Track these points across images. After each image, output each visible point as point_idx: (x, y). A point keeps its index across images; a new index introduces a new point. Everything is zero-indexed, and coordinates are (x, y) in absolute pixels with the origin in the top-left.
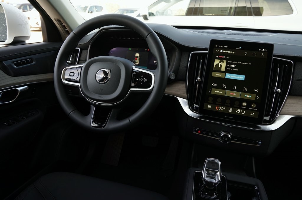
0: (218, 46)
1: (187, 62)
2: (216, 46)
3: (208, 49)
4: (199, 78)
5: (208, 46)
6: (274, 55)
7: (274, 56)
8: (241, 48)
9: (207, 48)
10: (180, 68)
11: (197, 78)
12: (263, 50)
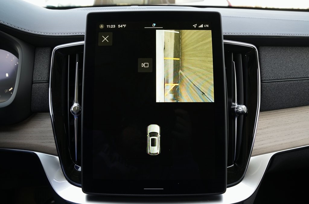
0: (105, 27)
1: (46, 71)
2: (102, 26)
3: (84, 36)
4: (75, 105)
5: (82, 30)
6: (224, 36)
7: (225, 39)
8: (156, 26)
9: (83, 34)
10: (34, 85)
11: (71, 104)
12: (202, 26)
